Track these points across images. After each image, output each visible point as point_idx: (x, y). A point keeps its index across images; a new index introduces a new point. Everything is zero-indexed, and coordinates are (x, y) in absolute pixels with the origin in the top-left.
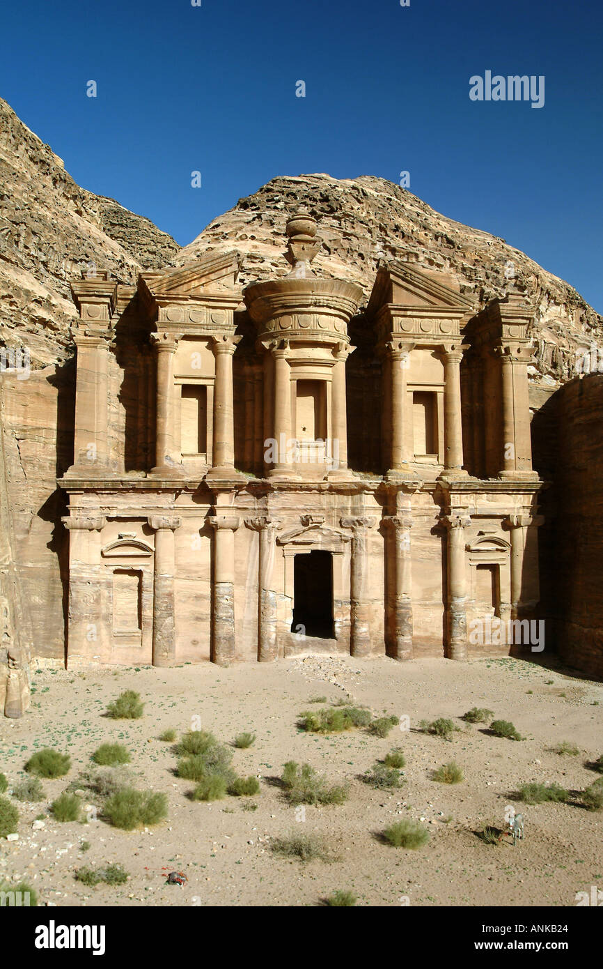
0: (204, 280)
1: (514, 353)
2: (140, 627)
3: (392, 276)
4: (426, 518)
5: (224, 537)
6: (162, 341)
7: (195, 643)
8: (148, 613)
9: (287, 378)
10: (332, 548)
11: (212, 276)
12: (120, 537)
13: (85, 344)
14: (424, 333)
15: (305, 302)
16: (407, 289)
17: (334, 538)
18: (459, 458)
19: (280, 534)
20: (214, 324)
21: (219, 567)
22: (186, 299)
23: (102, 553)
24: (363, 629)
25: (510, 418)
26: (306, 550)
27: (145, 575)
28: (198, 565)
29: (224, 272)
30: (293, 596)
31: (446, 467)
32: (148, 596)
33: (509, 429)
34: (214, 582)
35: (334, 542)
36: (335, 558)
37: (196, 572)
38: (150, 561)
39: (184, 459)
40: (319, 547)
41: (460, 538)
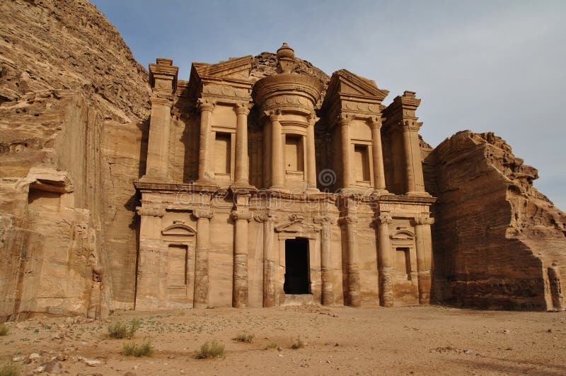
0: (231, 71)
1: (410, 125)
2: (186, 283)
3: (340, 78)
4: (364, 219)
5: (242, 224)
6: (205, 104)
7: (221, 294)
8: (191, 273)
9: (279, 132)
10: (309, 236)
11: (236, 70)
12: (174, 223)
13: (157, 102)
14: (359, 111)
15: (291, 88)
16: (349, 85)
17: (310, 229)
18: (383, 183)
19: (277, 226)
20: (236, 97)
21: (238, 244)
22: (220, 81)
23: (162, 232)
24: (329, 287)
25: (410, 161)
26: (292, 237)
27: (189, 248)
28: (224, 243)
29: (243, 68)
30: (284, 266)
31: (375, 188)
32: (191, 262)
33: (410, 168)
34: (235, 254)
35: (310, 232)
36: (311, 242)
37: (223, 248)
38: (193, 239)
39: (217, 177)
40: (301, 235)
41: (386, 231)
